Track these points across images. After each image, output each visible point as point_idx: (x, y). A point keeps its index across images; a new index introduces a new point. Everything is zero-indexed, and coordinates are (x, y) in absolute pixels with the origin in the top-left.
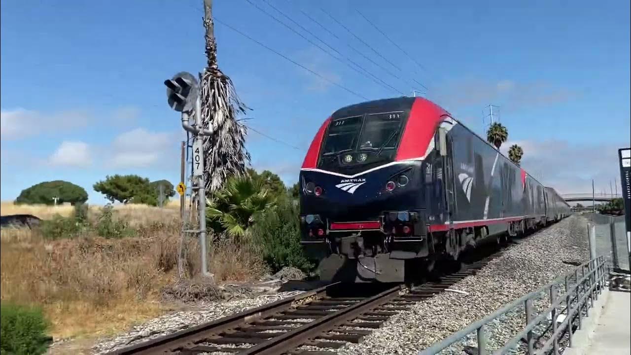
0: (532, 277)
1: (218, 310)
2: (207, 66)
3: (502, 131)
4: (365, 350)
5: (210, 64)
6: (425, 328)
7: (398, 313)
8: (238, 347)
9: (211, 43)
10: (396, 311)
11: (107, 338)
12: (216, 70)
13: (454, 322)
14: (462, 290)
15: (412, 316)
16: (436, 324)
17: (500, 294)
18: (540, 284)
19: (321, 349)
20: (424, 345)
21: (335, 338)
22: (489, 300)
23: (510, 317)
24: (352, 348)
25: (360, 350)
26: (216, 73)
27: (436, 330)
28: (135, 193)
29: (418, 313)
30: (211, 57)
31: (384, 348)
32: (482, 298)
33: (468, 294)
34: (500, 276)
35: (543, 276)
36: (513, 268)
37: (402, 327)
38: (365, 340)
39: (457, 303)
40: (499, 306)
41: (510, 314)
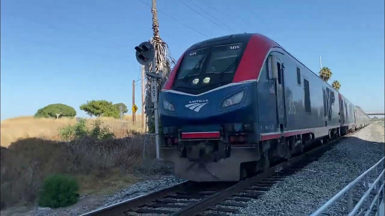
0: (352, 162)
1: (169, 180)
2: (153, 36)
3: (329, 72)
4: (262, 203)
5: (155, 35)
6: (294, 192)
7: (276, 182)
8: (189, 200)
9: (156, 22)
10: (275, 181)
11: (109, 195)
12: (158, 38)
13: (310, 188)
14: (311, 170)
15: (285, 184)
16: (300, 189)
17: (334, 172)
18: (357, 166)
19: (238, 202)
20: (295, 201)
21: (243, 196)
22: (328, 176)
23: (342, 185)
24: (255, 202)
25: (259, 203)
26: (158, 40)
27: (300, 192)
28: (104, 110)
29: (288, 183)
30: (156, 31)
31: (273, 202)
32: (324, 174)
33: (315, 171)
34: (333, 161)
35: (358, 162)
36: (340, 157)
37: (281, 190)
38: (261, 197)
39: (310, 177)
40: (335, 179)
41: (342, 184)
